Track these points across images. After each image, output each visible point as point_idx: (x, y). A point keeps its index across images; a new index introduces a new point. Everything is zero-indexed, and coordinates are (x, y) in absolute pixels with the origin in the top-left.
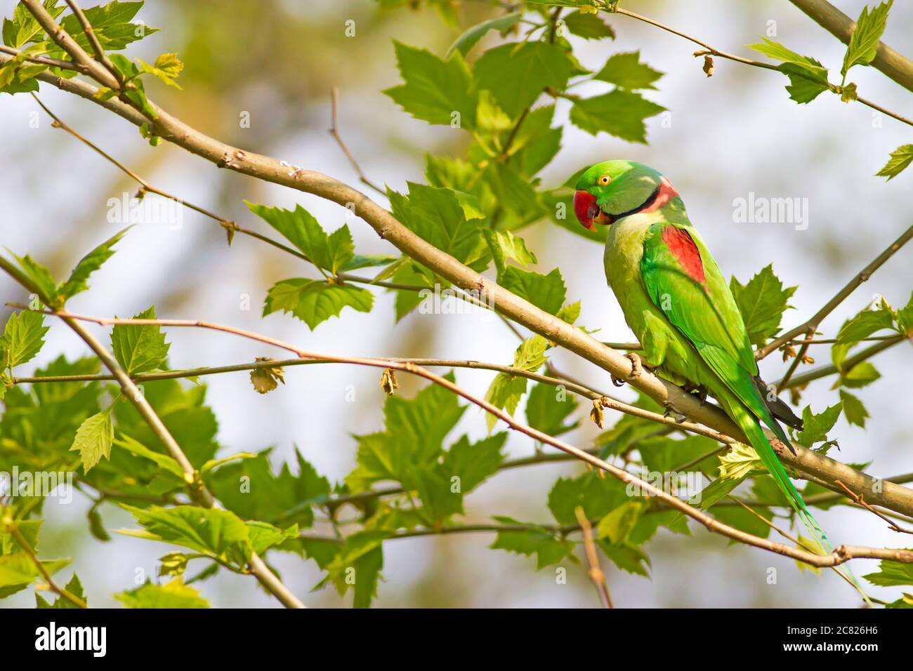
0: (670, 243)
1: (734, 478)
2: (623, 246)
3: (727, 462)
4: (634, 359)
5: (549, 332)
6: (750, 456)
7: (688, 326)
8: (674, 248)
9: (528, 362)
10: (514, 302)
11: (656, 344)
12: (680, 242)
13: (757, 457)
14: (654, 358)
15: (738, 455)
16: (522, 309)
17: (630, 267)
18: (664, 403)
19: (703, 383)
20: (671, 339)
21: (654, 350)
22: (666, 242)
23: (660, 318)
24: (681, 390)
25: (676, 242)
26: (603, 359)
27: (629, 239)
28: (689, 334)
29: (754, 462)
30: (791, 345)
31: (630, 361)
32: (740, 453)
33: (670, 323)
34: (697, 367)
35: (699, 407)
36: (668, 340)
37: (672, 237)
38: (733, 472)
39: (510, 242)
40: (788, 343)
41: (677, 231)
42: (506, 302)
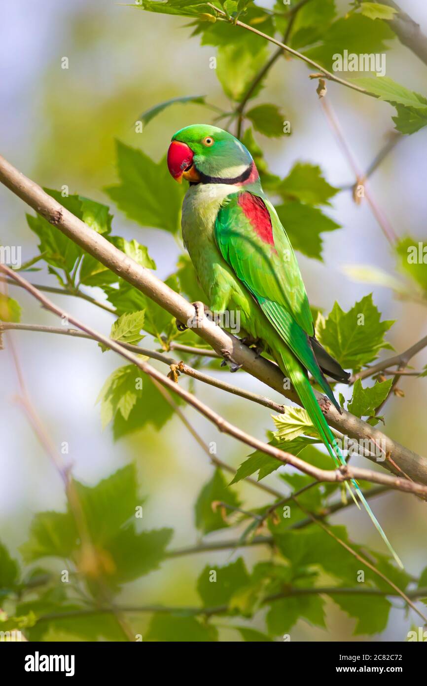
0: (245, 207)
1: (284, 439)
2: (201, 211)
3: (279, 422)
4: (198, 306)
5: (120, 267)
6: (301, 421)
7: (253, 282)
8: (247, 211)
9: (124, 337)
10: (90, 235)
11: (220, 293)
12: (254, 206)
13: (310, 423)
14: (217, 306)
15: (290, 417)
16: (96, 242)
17: (205, 229)
18: (221, 351)
19: (260, 337)
20: (236, 291)
21: (218, 299)
22: (242, 206)
23: (228, 271)
24: (240, 342)
25: (250, 206)
26: (168, 302)
27: (208, 205)
28: (253, 288)
29: (305, 428)
30: (383, 375)
31: (194, 308)
32: (292, 416)
33: (237, 277)
34: (255, 320)
35: (254, 359)
36: (231, 291)
37: (246, 202)
38: (285, 433)
39: (135, 249)
40: (381, 372)
41: (253, 197)
42: (82, 233)
